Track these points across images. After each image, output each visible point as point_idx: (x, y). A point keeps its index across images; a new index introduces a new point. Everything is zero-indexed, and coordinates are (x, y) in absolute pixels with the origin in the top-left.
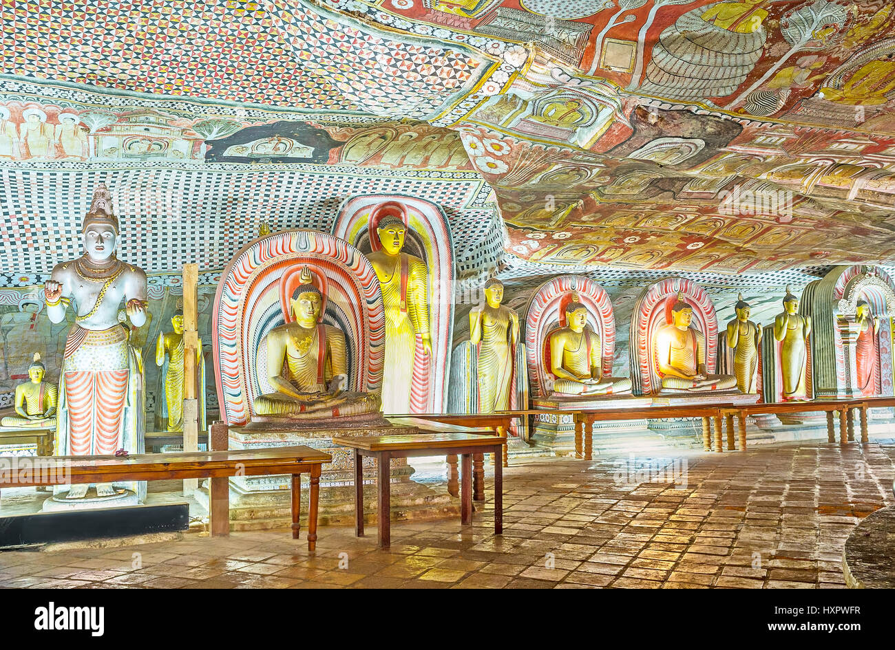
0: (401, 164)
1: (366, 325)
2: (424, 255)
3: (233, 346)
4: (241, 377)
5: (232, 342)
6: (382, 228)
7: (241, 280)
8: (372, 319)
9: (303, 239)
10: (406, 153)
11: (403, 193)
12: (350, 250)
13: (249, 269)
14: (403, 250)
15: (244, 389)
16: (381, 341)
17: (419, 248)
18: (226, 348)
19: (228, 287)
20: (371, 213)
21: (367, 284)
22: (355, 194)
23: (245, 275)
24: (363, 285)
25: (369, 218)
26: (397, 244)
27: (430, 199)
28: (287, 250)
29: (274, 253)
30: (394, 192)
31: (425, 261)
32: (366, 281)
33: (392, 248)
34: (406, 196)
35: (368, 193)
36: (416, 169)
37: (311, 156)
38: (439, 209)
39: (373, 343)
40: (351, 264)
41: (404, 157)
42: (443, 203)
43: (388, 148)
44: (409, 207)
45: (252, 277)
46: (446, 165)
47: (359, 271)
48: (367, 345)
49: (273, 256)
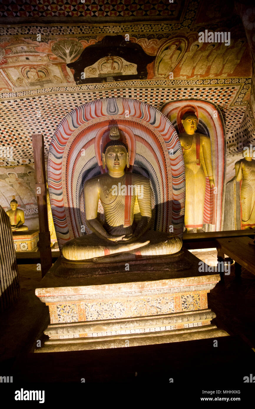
0: (193, 75)
1: (169, 173)
2: (208, 133)
3: (60, 194)
4: (68, 219)
5: (58, 192)
6: (184, 119)
7: (63, 141)
8: (175, 168)
9: (112, 105)
10: (195, 65)
11: (195, 98)
12: (152, 112)
13: (69, 132)
14: (196, 131)
15: (71, 228)
16: (182, 185)
17: (206, 130)
18: (54, 197)
19: (52, 147)
20: (178, 112)
21: (168, 139)
22: (167, 101)
23: (66, 136)
24: (165, 139)
25: (176, 115)
26: (193, 127)
27: (211, 101)
28: (99, 113)
29: (89, 117)
30: (189, 98)
31: (208, 136)
32: (167, 137)
33: (190, 129)
34: (197, 100)
35: (175, 99)
36: (202, 78)
37: (137, 73)
38: (216, 107)
39: (175, 187)
40: (154, 123)
41: (194, 68)
42: (218, 103)
43: (184, 60)
44: (199, 107)
45: (72, 138)
46: (221, 73)
47: (161, 128)
48: (170, 189)
49: (87, 120)
